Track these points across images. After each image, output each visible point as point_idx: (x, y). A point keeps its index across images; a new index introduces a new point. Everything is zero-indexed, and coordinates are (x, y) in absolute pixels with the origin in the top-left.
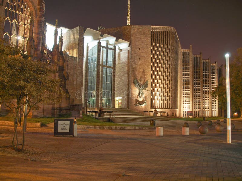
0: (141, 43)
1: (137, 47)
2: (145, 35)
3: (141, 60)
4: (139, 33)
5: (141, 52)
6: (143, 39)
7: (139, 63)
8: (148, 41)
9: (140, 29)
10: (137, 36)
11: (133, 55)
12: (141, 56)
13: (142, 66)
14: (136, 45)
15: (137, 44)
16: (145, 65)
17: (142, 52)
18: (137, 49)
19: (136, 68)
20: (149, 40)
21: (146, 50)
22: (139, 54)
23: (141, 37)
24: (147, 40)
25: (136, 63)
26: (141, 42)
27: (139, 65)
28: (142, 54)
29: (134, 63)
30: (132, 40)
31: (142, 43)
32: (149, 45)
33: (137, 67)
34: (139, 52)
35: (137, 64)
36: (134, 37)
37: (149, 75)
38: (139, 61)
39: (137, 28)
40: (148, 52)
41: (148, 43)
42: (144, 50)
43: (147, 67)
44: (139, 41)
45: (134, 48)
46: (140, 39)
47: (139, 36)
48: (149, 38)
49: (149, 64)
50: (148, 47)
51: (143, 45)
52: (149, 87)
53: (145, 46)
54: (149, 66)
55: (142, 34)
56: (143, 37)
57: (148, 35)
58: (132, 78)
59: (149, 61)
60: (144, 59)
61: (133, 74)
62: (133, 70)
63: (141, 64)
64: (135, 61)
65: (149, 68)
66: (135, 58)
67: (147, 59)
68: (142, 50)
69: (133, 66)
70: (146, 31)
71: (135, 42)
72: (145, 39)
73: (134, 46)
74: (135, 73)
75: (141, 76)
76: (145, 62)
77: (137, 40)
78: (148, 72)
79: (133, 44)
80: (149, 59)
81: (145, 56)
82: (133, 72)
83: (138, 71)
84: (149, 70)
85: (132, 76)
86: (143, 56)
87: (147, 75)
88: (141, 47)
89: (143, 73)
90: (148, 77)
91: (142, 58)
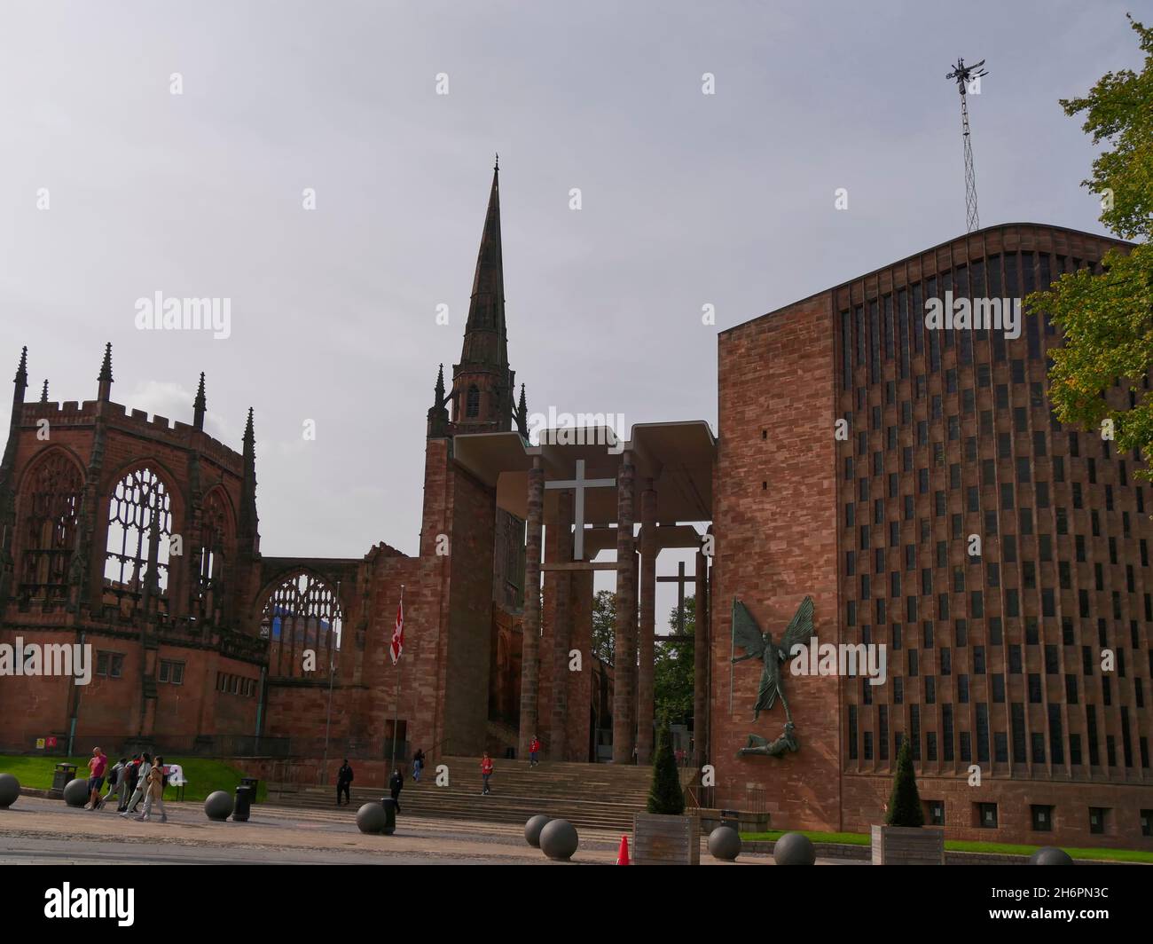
0: (777, 400)
1: (754, 427)
2: (792, 352)
3: (773, 493)
4: (761, 356)
5: (773, 447)
6: (783, 375)
7: (763, 510)
8: (818, 373)
9: (763, 332)
10: (750, 376)
11: (728, 474)
12: (775, 471)
13: (779, 523)
15: (751, 412)
16: (800, 513)
17: (779, 448)
18: (750, 442)
19: (746, 540)
20: (820, 367)
21: (807, 427)
22: (766, 462)
23: (771, 371)
24: (808, 376)
25: (747, 516)
26: (773, 397)
27: (765, 522)
28: (780, 456)
29: (734, 520)
31: (780, 396)
32: (823, 396)
33: (750, 534)
34: (760, 451)
35: (752, 519)
36: (734, 385)
37: (827, 562)
38: (762, 502)
39: (748, 336)
40: (818, 434)
41: (819, 386)
42: (791, 430)
43: (815, 518)
44: (762, 393)
45: (733, 439)
46: (769, 382)
47: (760, 370)
48: (821, 360)
49: (827, 500)
50: (819, 408)
51: (783, 406)
52: (828, 634)
53: (800, 408)
54: (827, 513)
55: (775, 356)
56: (784, 369)
57: (812, 346)
58: (727, 597)
59: (826, 484)
60: (794, 479)
61: (728, 576)
62: (729, 553)
63: (773, 514)
64: (741, 502)
65: (827, 524)
66: (740, 490)
67: (812, 476)
68: (781, 437)
69: (730, 537)
70: (801, 330)
71: (739, 409)
72: (800, 372)
73: (732, 431)
74: (741, 570)
75: (775, 578)
76: (797, 493)
77: (752, 396)
78: (822, 545)
79: (730, 422)
80: (823, 475)
81: (797, 464)
82: (732, 566)
83: (756, 553)
84: (828, 535)
85: (725, 586)
86: (784, 465)
87: (814, 566)
88: (773, 424)
89: (790, 560)
90: (820, 578)
91: (782, 480)
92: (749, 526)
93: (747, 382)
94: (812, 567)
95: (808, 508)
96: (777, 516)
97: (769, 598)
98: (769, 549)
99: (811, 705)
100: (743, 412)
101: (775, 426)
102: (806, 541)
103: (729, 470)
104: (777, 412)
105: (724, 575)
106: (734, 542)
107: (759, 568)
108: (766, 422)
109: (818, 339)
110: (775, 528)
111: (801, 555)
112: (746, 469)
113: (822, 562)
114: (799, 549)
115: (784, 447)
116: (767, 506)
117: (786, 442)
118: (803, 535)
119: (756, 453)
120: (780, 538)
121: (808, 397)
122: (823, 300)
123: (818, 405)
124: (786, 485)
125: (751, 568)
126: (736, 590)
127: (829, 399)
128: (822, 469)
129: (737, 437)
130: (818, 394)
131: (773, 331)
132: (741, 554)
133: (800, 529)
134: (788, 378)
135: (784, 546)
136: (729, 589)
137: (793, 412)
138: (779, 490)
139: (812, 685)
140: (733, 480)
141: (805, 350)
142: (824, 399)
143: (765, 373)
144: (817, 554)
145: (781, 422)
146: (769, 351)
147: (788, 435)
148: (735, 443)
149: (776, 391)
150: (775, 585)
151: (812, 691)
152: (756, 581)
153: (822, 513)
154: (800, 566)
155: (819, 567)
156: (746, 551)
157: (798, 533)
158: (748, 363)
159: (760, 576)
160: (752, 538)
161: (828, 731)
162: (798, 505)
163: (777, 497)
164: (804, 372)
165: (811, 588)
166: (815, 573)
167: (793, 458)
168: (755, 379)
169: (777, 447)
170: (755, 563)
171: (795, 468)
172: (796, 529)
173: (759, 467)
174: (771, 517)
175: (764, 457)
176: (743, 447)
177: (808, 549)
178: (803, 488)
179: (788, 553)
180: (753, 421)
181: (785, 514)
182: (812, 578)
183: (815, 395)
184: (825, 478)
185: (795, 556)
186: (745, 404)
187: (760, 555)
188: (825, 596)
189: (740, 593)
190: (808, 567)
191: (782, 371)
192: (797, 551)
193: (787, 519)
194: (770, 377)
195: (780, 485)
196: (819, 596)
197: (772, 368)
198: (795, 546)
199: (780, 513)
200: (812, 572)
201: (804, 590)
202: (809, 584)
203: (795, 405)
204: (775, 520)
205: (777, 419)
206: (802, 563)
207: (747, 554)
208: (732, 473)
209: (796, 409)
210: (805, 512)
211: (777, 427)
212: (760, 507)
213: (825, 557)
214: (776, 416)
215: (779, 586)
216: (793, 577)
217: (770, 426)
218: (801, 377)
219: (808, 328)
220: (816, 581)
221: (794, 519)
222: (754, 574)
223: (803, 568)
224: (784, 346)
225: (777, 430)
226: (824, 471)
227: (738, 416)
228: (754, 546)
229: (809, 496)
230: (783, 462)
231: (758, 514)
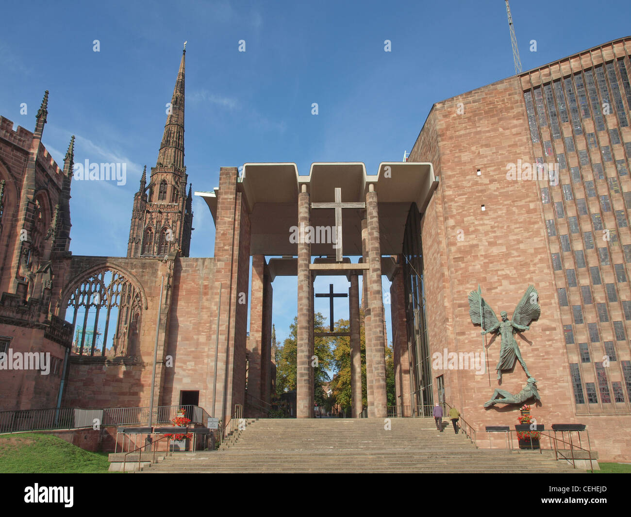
0: (484, 149)
1: (469, 167)
2: (492, 116)
5: (487, 181)
6: (489, 131)
7: (484, 224)
8: (514, 131)
9: (470, 103)
10: (462, 132)
11: (452, 200)
12: (490, 197)
13: (498, 234)
14: (460, 163)
15: (465, 157)
16: (513, 226)
17: (492, 181)
18: (468, 177)
19: (473, 246)
20: (515, 126)
22: (482, 191)
23: (479, 129)
24: (507, 132)
25: (471, 229)
26: (482, 146)
27: (486, 233)
28: (493, 187)
30: (441, 152)
31: (487, 146)
32: (522, 146)
33: (475, 242)
35: (476, 231)
36: (451, 138)
37: (541, 260)
38: (482, 219)
41: (517, 139)
42: (499, 169)
43: (527, 230)
44: (473, 144)
45: (454, 176)
46: (478, 136)
47: (470, 129)
48: (515, 122)
49: (534, 217)
50: (519, 154)
51: (491, 153)
52: (549, 313)
53: (505, 154)
54: (536, 226)
55: (480, 119)
56: (488, 127)
57: (508, 112)
58: (461, 288)
59: (532, 206)
60: (506, 203)
61: (460, 272)
62: (459, 256)
63: (492, 227)
64: (465, 219)
65: (537, 233)
66: (463, 211)
67: (520, 200)
68: (492, 173)
69: (459, 244)
70: (497, 102)
71: (456, 155)
72: (501, 130)
73: (453, 169)
74: (470, 268)
75: (500, 273)
76: (509, 213)
77: (465, 145)
78: (535, 249)
79: (450, 164)
80: (528, 199)
81: (507, 192)
82: (463, 265)
83: (482, 255)
84: (538, 242)
85: (459, 280)
86: (497, 193)
87: (531, 263)
88: (485, 165)
89: (510, 260)
90: (537, 272)
91: (497, 203)
92: (474, 236)
93: (460, 136)
94: (529, 264)
95: (521, 222)
96: (495, 229)
97: (496, 288)
98: (492, 252)
99: (541, 364)
100: (459, 157)
101: (485, 166)
102: (522, 246)
103: (453, 197)
104: (486, 157)
105: (456, 272)
106: (463, 248)
107: (485, 266)
108: (479, 163)
109: (512, 108)
110: (496, 237)
111: (519, 256)
112: (467, 196)
113: (536, 260)
114: (517, 251)
115: (495, 180)
116: (486, 222)
117: (496, 177)
118: (519, 242)
119: (473, 185)
120: (501, 244)
121: (509, 146)
122: (512, 83)
123: (518, 151)
124: (500, 207)
125: (478, 267)
126: (468, 282)
127: (526, 148)
128: (528, 196)
129: (457, 174)
130: (517, 145)
131: (477, 102)
132: (469, 257)
133: (515, 237)
134: (492, 134)
135: (504, 249)
136: (461, 282)
137: (499, 157)
138: (495, 211)
139: (540, 349)
140: (456, 204)
141: (502, 115)
142: (522, 148)
143: (474, 130)
144: (532, 254)
145: (490, 164)
146: (475, 115)
147: (497, 172)
148: (455, 178)
149: (484, 142)
150: (501, 278)
151: (542, 355)
152: (484, 276)
153: (532, 226)
154: (519, 263)
155: (535, 264)
156: (473, 254)
157: (514, 240)
158: (459, 124)
159: (487, 272)
160: (477, 246)
161: (559, 384)
162: (511, 221)
163: (494, 216)
164: (504, 130)
165: (531, 279)
166: (532, 269)
167: (504, 188)
168: (465, 134)
169: (490, 181)
170: (482, 263)
171: (506, 196)
172: (512, 237)
173: (477, 194)
174: (491, 230)
175: (480, 188)
176: (462, 181)
177: (524, 252)
178: (514, 209)
179: (507, 255)
180: (468, 162)
181: (502, 227)
182: (529, 272)
183: (515, 145)
184: (530, 202)
185: (514, 257)
186: (460, 151)
187: (486, 256)
188: (542, 284)
189: (472, 284)
190: (525, 265)
191: (487, 129)
192: (515, 253)
193: (505, 231)
194: (479, 133)
195: (494, 207)
196: (538, 285)
197: (479, 127)
198: (514, 249)
199: (498, 227)
200: (529, 267)
201: (525, 281)
202: (528, 276)
203: (500, 152)
204: (495, 232)
205: (487, 161)
206: (520, 262)
207: (473, 256)
208: (456, 199)
209: (500, 155)
210: (518, 226)
211: (489, 167)
212: (481, 222)
213: (539, 257)
214: (486, 159)
215: (504, 279)
216: (514, 272)
217: (483, 166)
218: (502, 134)
219: (503, 100)
220: (533, 274)
221: (510, 231)
222: (481, 270)
223: (521, 265)
224: (486, 112)
225: (488, 169)
226: (530, 197)
227: (456, 160)
228: (479, 250)
229: (519, 214)
230: (495, 191)
231: (480, 228)
